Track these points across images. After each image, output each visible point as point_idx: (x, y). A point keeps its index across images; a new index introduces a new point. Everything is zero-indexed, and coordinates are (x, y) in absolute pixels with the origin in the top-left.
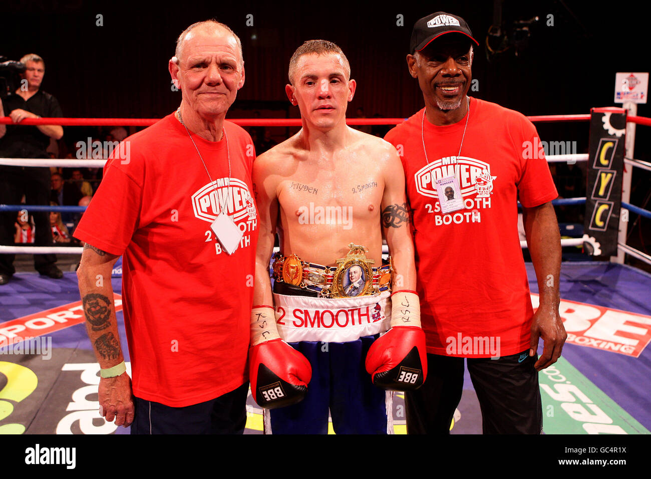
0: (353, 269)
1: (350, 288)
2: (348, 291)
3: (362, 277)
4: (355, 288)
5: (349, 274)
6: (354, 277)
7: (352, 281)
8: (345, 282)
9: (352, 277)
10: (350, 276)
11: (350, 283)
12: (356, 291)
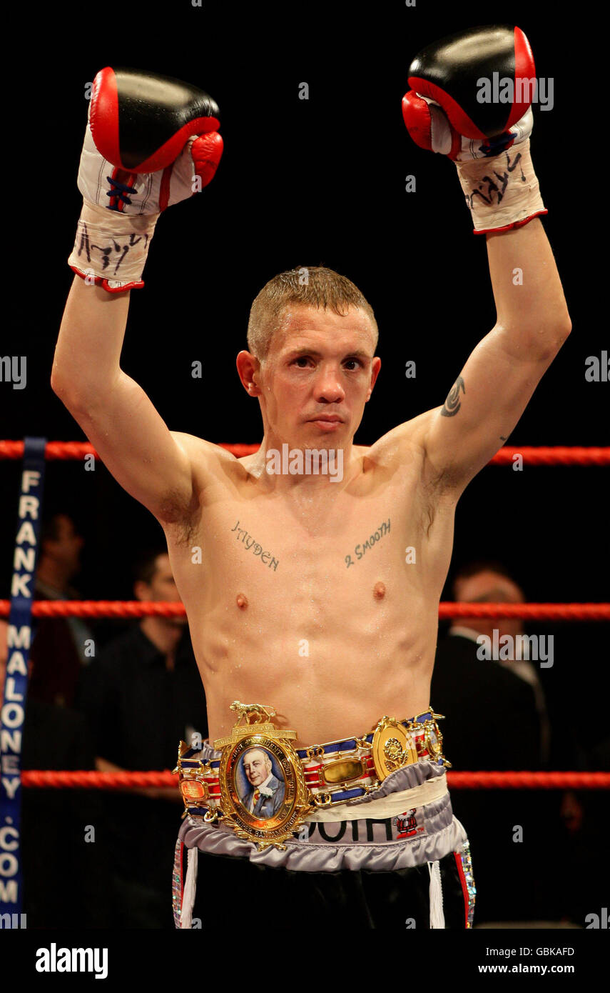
0: (250, 757)
1: (253, 801)
2: (252, 808)
3: (273, 771)
4: (265, 799)
5: (244, 768)
6: (255, 775)
7: (255, 783)
8: (241, 787)
9: (251, 774)
10: (248, 772)
11: (251, 788)
12: (269, 804)
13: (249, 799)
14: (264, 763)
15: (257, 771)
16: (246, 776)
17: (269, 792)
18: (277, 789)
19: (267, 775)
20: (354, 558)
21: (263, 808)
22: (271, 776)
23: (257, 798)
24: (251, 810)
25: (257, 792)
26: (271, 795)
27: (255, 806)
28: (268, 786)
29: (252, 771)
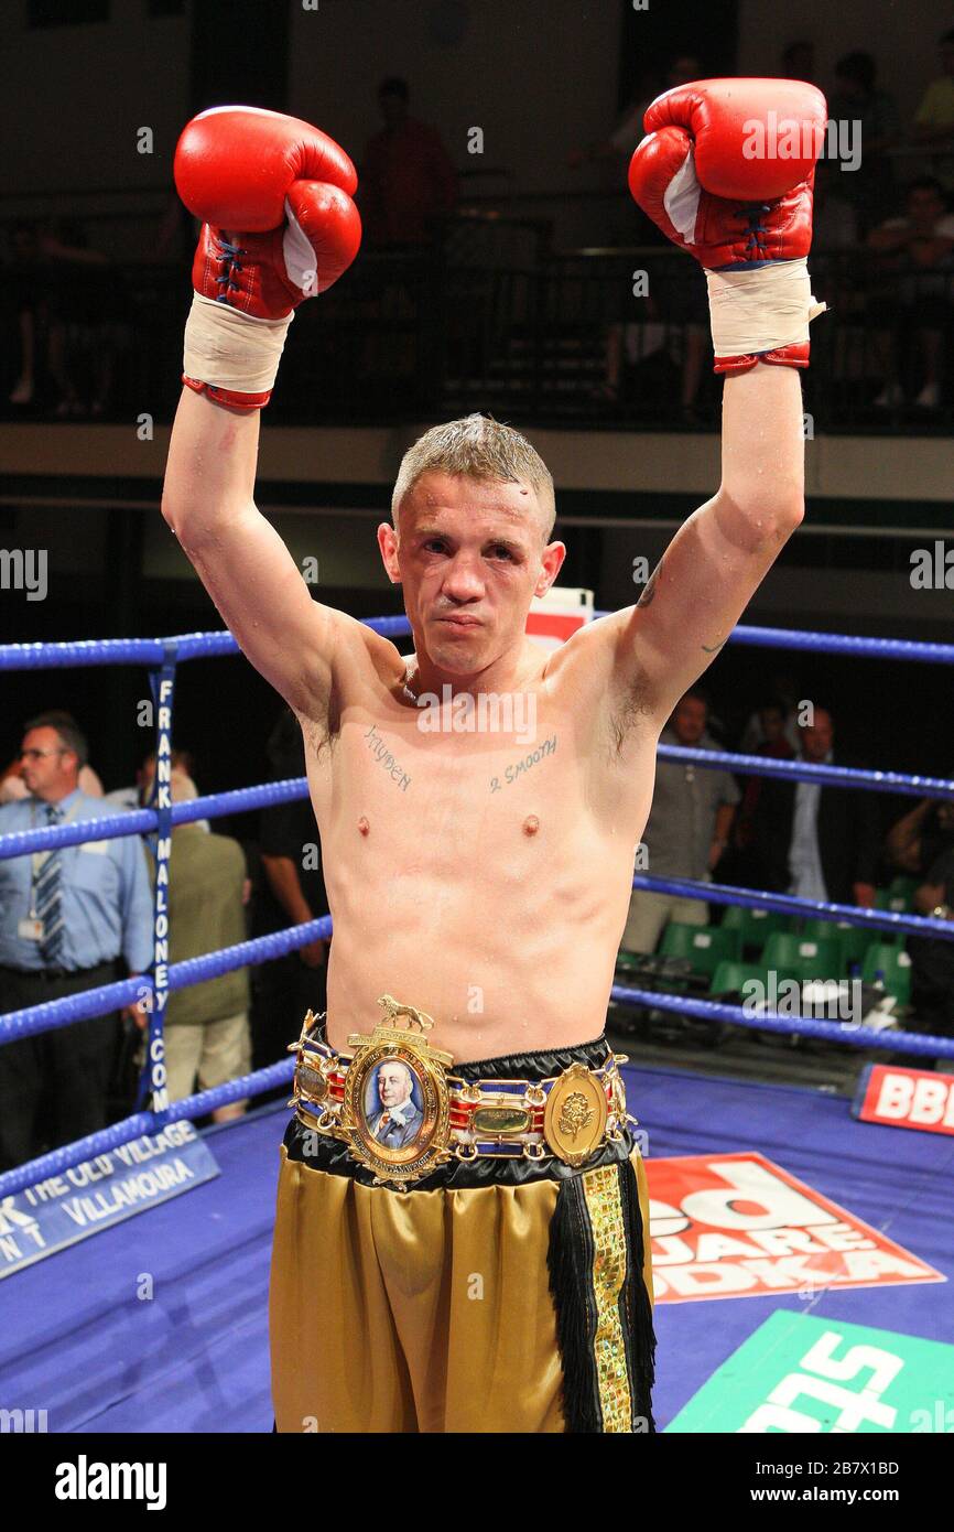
13: (375, 1119)
14: (403, 1082)
15: (393, 1090)
16: (377, 1090)
17: (401, 1120)
18: (412, 1119)
19: (404, 1099)
20: (503, 781)
21: (390, 1135)
22: (408, 1101)
23: (386, 1122)
24: (374, 1133)
25: (386, 1114)
26: (404, 1124)
27: (380, 1130)
28: (402, 1112)
29: (386, 1087)
